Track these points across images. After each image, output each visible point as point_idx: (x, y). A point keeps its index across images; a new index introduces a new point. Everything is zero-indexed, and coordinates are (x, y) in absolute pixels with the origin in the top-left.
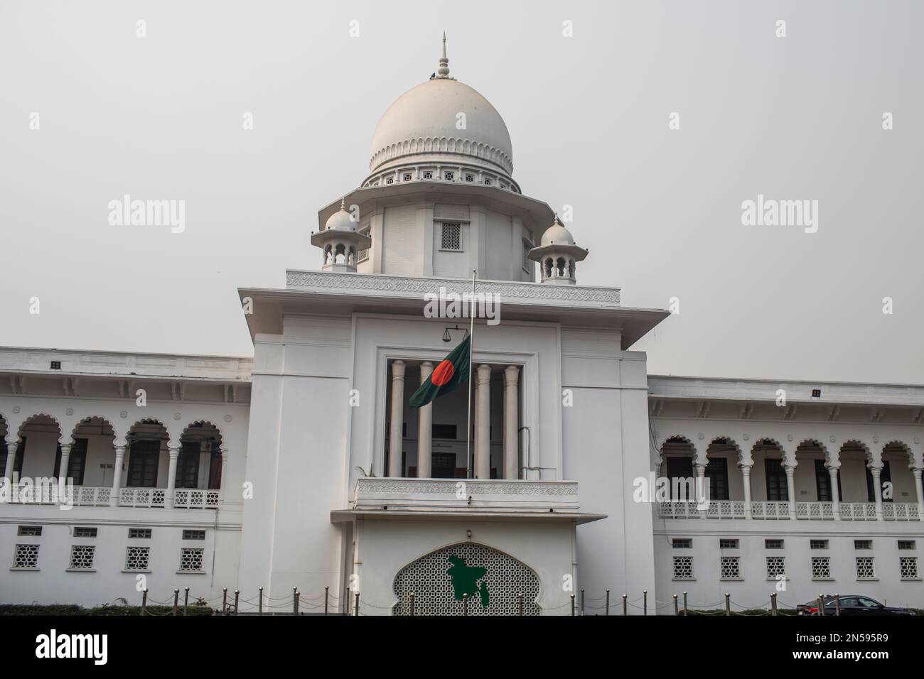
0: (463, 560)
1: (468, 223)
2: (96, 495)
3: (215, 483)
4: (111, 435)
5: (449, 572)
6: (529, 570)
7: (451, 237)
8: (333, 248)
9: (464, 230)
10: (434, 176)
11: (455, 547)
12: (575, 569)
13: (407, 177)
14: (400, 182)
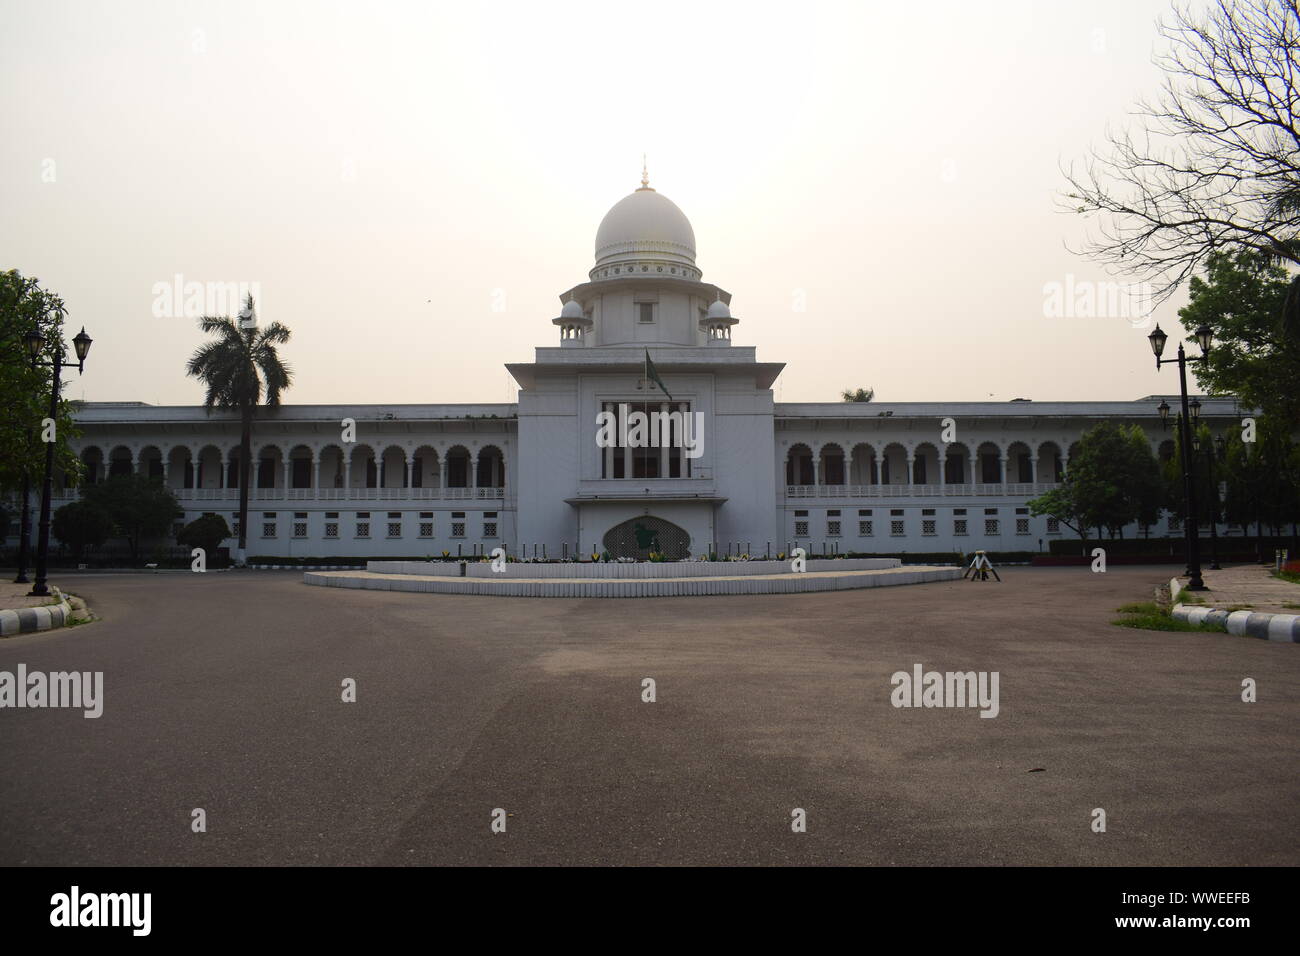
0: (644, 526)
1: (657, 303)
2: (431, 492)
3: (502, 484)
4: (436, 456)
5: (636, 533)
6: (684, 531)
7: (647, 313)
8: (567, 325)
9: (655, 308)
10: (635, 269)
11: (639, 518)
12: (712, 531)
13: (617, 271)
14: (612, 275)
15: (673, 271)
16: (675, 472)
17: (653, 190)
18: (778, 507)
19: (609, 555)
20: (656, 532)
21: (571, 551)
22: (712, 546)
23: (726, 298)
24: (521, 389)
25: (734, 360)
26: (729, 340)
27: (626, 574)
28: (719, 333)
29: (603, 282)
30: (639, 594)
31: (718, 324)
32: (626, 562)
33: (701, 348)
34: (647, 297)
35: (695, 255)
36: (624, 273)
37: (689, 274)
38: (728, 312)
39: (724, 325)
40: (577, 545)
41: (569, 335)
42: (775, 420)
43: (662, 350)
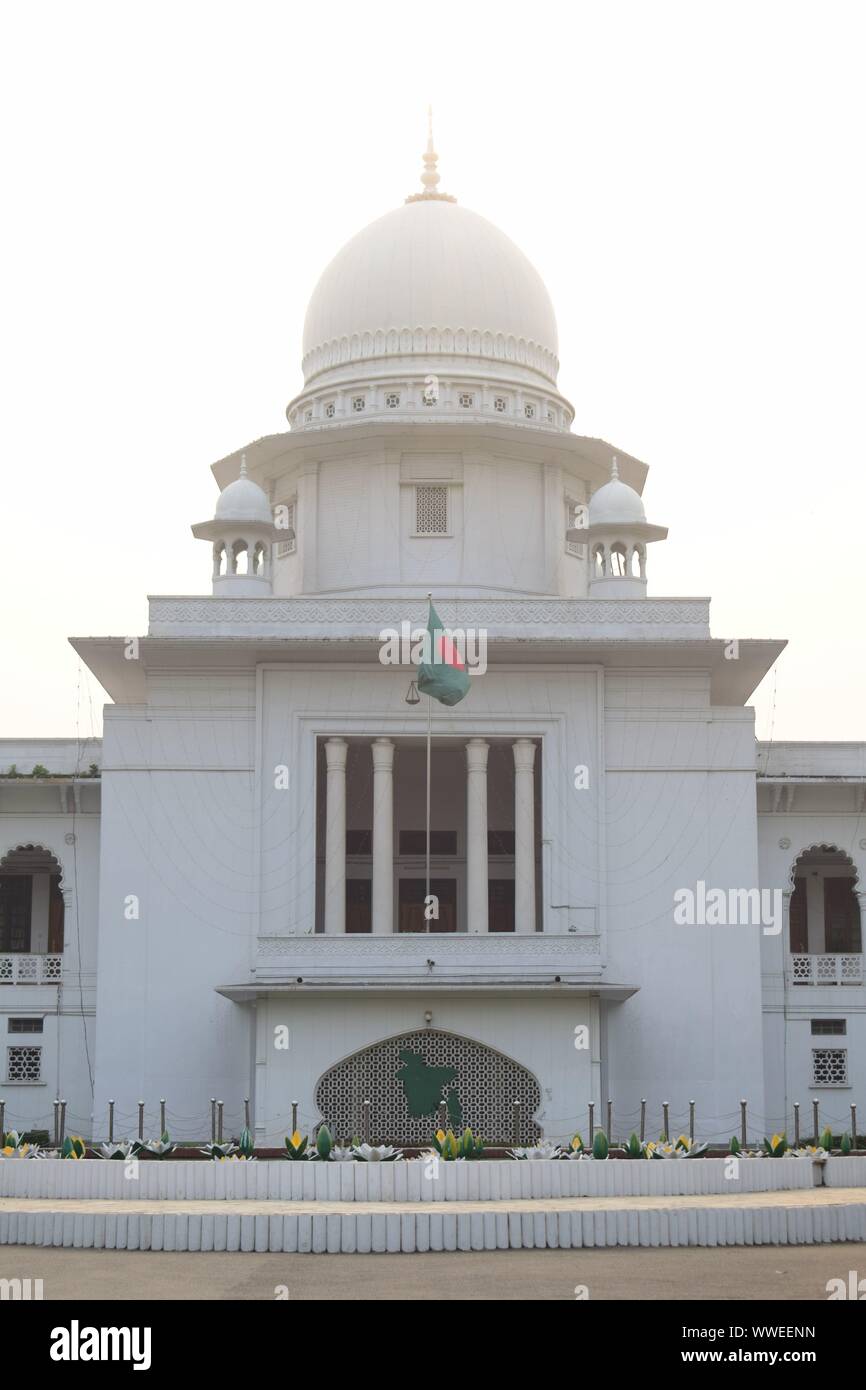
0: (421, 1057)
1: (459, 485)
5: (401, 1076)
6: (525, 1073)
7: (432, 512)
8: (229, 542)
9: (453, 497)
10: (403, 402)
11: (409, 1037)
12: (597, 1069)
13: (359, 404)
14: (345, 414)
15: (500, 404)
16: (502, 917)
17: (450, 199)
18: (767, 1011)
19: (331, 1137)
20: (451, 1074)
21: (234, 1125)
22: (597, 1110)
23: (635, 473)
24: (111, 701)
25: (653, 633)
26: (643, 581)
27: (374, 1189)
28: (616, 561)
29: (322, 432)
30: (408, 1246)
31: (614, 540)
32: (375, 1158)
33: (571, 601)
34: (430, 471)
35: (554, 363)
36: (376, 409)
37: (542, 410)
38: (640, 509)
39: (629, 543)
40: (248, 1105)
41: (234, 564)
42: (760, 787)
43: (470, 607)
